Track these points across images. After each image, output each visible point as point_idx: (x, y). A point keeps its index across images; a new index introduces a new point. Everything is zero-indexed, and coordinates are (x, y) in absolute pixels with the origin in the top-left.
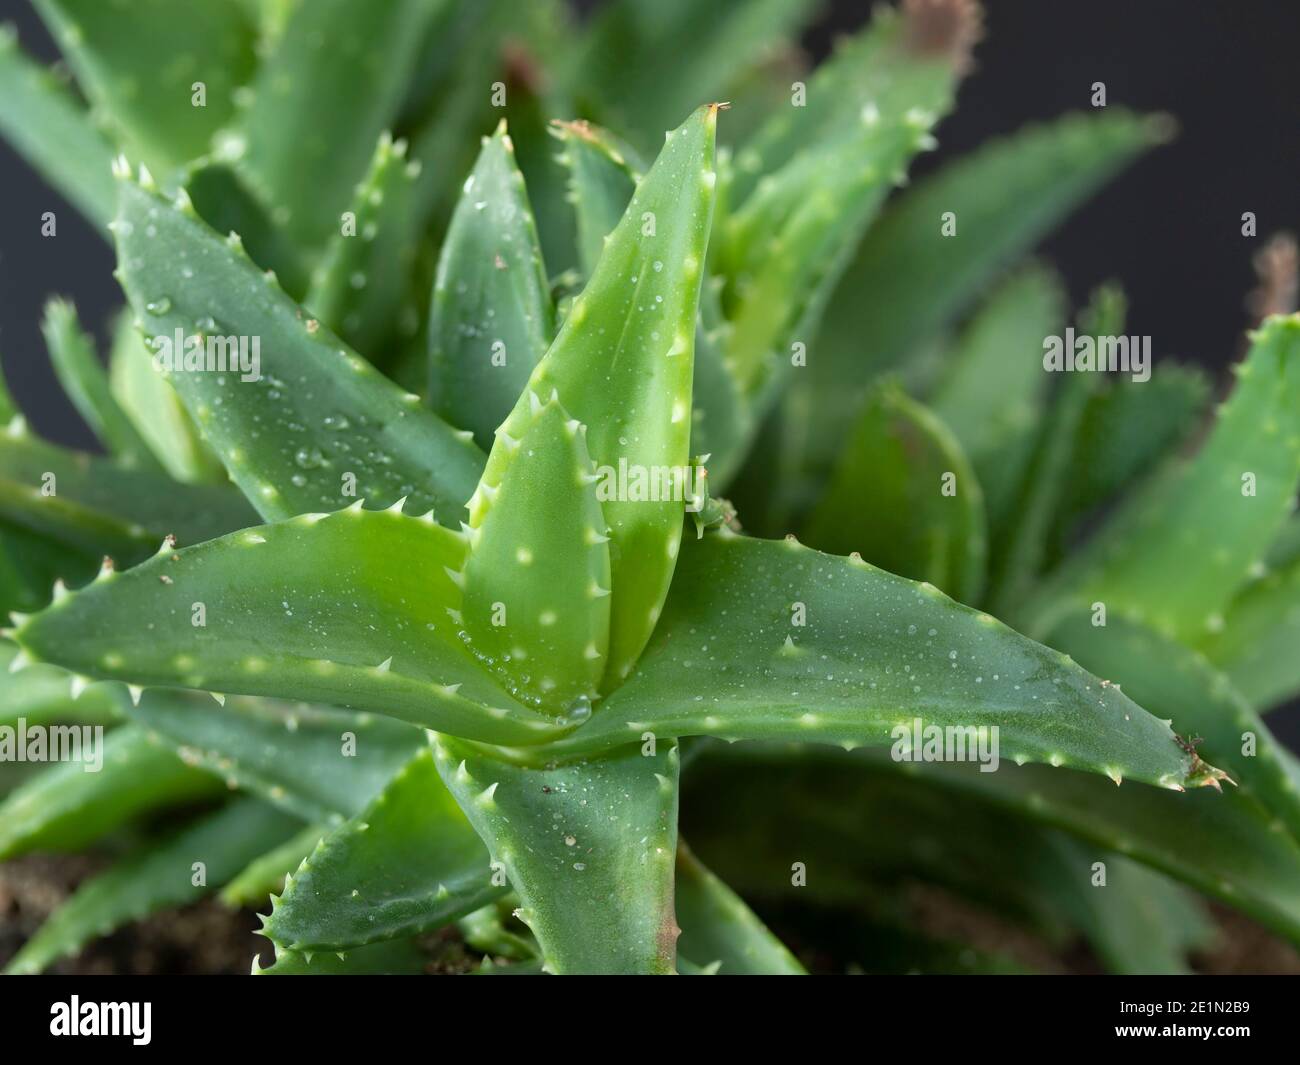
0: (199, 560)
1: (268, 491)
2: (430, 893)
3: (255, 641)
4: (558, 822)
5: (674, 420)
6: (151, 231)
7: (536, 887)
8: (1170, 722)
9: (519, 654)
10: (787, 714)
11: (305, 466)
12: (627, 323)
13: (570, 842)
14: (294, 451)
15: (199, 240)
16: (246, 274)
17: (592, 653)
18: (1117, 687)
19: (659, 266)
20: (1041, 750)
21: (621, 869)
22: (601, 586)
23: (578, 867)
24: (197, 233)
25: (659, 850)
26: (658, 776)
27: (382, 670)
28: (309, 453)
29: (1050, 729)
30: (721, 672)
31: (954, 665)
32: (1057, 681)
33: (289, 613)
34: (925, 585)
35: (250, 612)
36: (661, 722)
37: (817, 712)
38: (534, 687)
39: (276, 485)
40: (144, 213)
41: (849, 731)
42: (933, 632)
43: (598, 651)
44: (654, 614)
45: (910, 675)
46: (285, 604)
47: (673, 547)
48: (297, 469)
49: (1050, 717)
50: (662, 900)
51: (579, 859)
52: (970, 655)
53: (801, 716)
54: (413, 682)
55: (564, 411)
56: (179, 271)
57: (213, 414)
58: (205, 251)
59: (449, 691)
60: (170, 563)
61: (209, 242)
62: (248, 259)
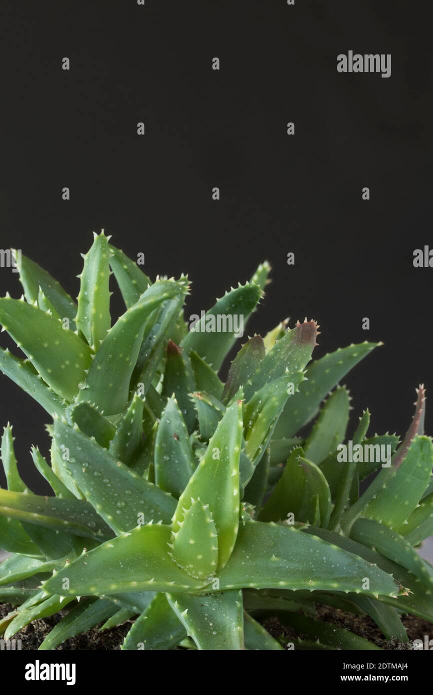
0: (94, 555)
1: (110, 517)
2: (168, 638)
3: (113, 579)
4: (207, 617)
5: (234, 495)
6: (67, 436)
7: (202, 644)
8: (392, 574)
9: (191, 566)
10: (275, 582)
11: (120, 507)
12: (218, 464)
13: (211, 624)
14: (116, 502)
15: (82, 439)
16: (97, 449)
17: (213, 563)
18: (375, 565)
19: (227, 448)
20: (353, 589)
21: (227, 634)
22: (215, 547)
23: (214, 633)
24: (81, 436)
25: (239, 628)
26: (237, 602)
27: (151, 582)
28: (121, 503)
29: (356, 582)
30: (253, 566)
31: (325, 562)
32: (357, 565)
33: (122, 566)
34: (315, 537)
35: (110, 568)
36: (237, 585)
37: (284, 581)
38: (196, 574)
39: (111, 515)
40: (64, 430)
41: (294, 586)
42: (318, 551)
43: (215, 562)
44: (232, 549)
45: (311, 565)
46: (120, 563)
47: (236, 530)
48: (118, 508)
49: (355, 578)
50: (240, 644)
51: (214, 630)
52: (329, 558)
53: (279, 582)
54: (160, 583)
55: (202, 502)
56: (76, 448)
57: (91, 494)
58: (84, 442)
59: (171, 584)
60: (86, 558)
61: (85, 439)
62: (98, 444)
